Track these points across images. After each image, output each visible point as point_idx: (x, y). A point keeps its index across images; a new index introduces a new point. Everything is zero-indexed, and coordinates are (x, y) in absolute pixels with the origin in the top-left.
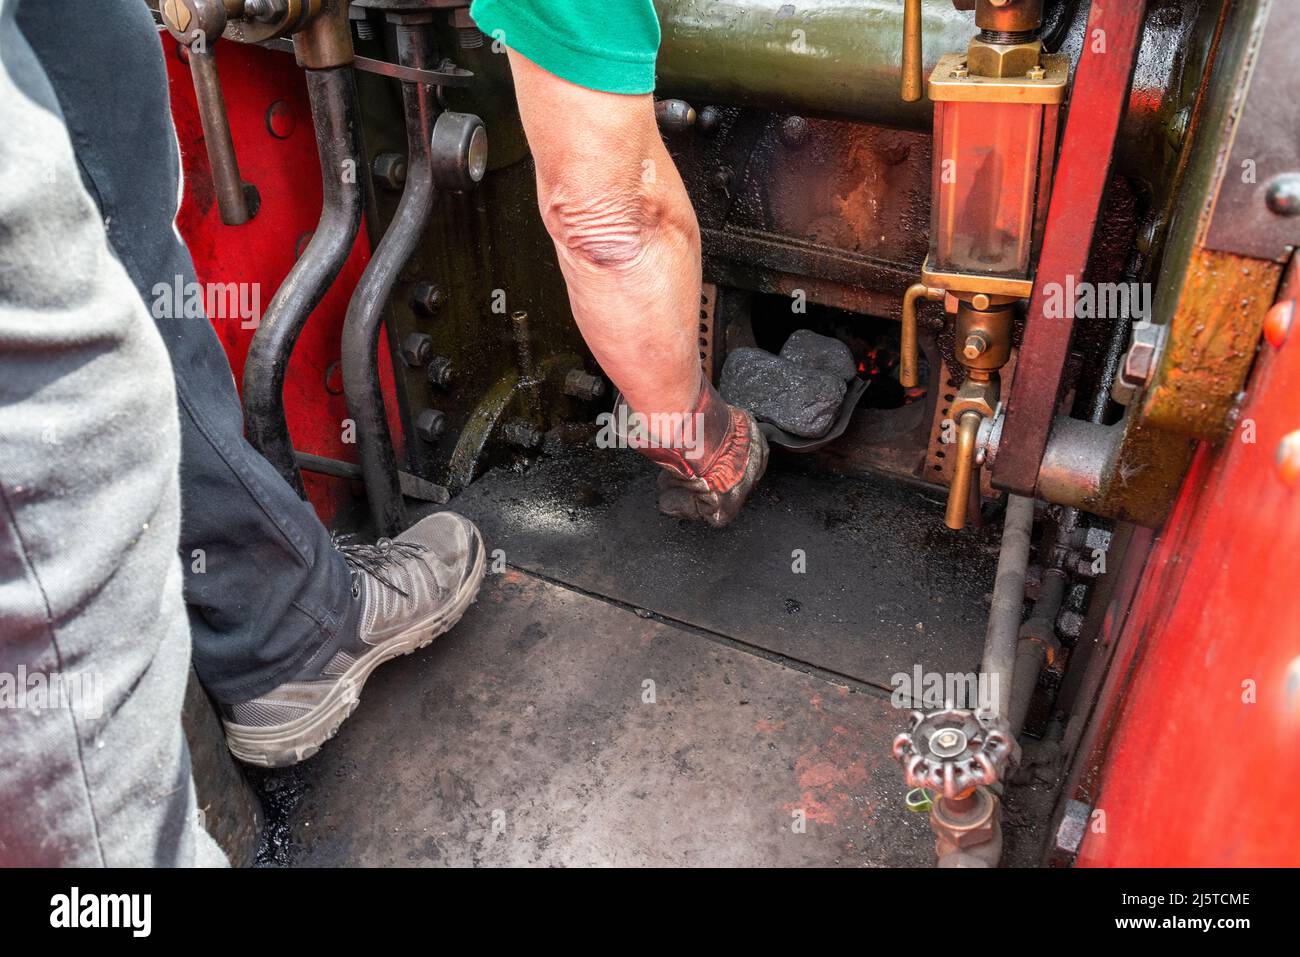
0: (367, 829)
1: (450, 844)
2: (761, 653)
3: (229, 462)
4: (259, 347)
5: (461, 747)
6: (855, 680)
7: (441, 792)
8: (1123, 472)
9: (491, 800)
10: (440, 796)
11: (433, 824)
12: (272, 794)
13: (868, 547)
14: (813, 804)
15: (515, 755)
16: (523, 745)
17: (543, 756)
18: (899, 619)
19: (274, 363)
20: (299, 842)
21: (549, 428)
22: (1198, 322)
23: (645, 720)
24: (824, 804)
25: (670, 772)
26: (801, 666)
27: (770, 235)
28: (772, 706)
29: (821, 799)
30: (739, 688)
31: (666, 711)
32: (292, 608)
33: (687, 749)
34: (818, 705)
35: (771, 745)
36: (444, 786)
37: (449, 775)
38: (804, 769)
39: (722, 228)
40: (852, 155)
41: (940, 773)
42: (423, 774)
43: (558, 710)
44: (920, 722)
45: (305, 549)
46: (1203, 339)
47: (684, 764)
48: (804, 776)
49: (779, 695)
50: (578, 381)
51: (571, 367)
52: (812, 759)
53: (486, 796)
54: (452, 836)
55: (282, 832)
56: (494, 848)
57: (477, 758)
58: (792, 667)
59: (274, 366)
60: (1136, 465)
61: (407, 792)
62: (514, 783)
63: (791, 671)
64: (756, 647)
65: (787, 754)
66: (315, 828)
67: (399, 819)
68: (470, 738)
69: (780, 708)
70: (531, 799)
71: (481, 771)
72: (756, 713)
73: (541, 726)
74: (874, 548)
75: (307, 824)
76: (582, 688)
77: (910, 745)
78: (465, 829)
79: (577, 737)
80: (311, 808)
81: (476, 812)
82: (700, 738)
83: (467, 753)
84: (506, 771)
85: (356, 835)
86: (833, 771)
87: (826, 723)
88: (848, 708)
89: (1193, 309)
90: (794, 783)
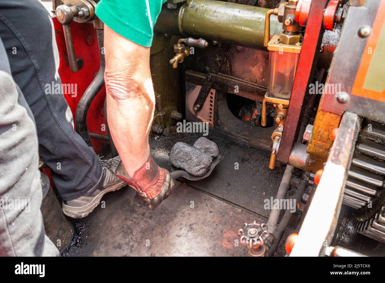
0: (103, 239)
1: (125, 245)
2: (217, 198)
3: (69, 138)
4: (80, 105)
5: (131, 218)
6: (243, 208)
7: (124, 231)
8: (310, 162)
9: (137, 234)
10: (123, 232)
11: (120, 240)
12: (78, 228)
13: (253, 169)
14: (227, 243)
15: (145, 222)
16: (148, 219)
17: (153, 223)
18: (259, 191)
19: (84, 110)
20: (84, 241)
21: (165, 127)
22: (320, 128)
23: (182, 215)
24: (230, 243)
25: (188, 230)
26: (228, 203)
27: (231, 77)
28: (219, 213)
29: (229, 241)
30: (210, 207)
31: (189, 213)
32: (86, 176)
33: (193, 224)
34: (232, 214)
35: (217, 225)
36: (125, 229)
37: (126, 226)
38: (225, 232)
39: (217, 74)
40: (256, 55)
41: (249, 241)
42: (119, 225)
43: (158, 210)
44: (246, 226)
45: (90, 161)
46: (321, 133)
47: (192, 228)
48: (225, 235)
49: (221, 210)
50: (175, 114)
51: (173, 110)
52: (228, 230)
53: (136, 233)
54: (126, 243)
55: (80, 239)
56: (137, 248)
57: (135, 222)
58: (226, 203)
59: (84, 111)
60: (314, 160)
61: (114, 230)
62: (144, 230)
63: (226, 204)
64: (216, 196)
65: (221, 228)
66: (89, 238)
67: (112, 237)
68: (133, 216)
69: (221, 214)
70: (148, 235)
71: (135, 226)
72: (214, 215)
73: (153, 214)
74: (255, 169)
75: (86, 237)
76: (166, 204)
77: (242, 232)
78: (129, 242)
79: (163, 218)
80: (88, 232)
81: (133, 237)
82: (197, 221)
83: (132, 220)
84: (142, 226)
85: (99, 241)
86: (233, 234)
87: (233, 220)
88: (240, 216)
89: (318, 125)
90: (222, 236)
